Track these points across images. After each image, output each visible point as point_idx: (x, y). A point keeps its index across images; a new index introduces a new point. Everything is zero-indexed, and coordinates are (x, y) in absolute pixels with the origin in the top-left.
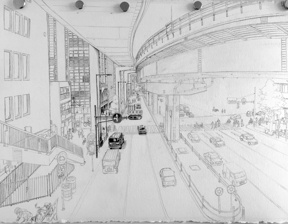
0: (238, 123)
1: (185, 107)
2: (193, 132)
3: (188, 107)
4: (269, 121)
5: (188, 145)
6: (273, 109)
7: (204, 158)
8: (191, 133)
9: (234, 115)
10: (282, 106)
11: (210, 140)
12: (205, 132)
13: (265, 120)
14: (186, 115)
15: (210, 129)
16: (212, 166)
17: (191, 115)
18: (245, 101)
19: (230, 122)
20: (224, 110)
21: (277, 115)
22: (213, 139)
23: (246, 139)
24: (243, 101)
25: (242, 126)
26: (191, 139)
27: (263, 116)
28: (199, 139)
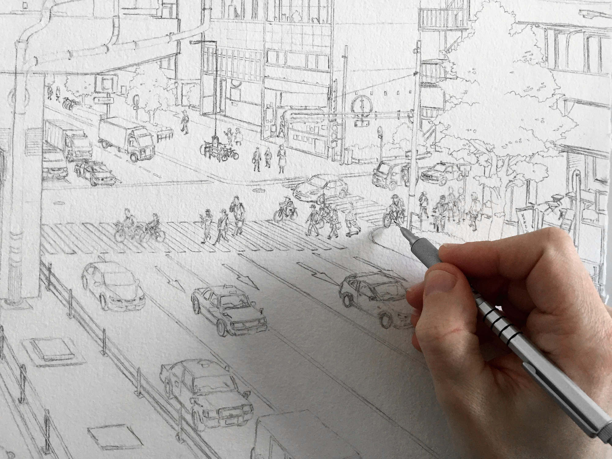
0: (331, 221)
1: (69, 133)
2: (107, 257)
3: (85, 136)
4: (487, 211)
5: (81, 322)
6: (509, 150)
7: (161, 387)
8: (101, 266)
9: (315, 181)
10: (555, 137)
11: (194, 299)
12: (171, 259)
13: (467, 205)
14: (77, 171)
15: (196, 248)
16: (201, 427)
17: (100, 175)
18: (367, 110)
19: (293, 212)
20: (266, 154)
21: (528, 182)
22: (207, 295)
23: (372, 299)
24: (357, 109)
25: (349, 235)
26: (98, 291)
27: (456, 185)
28: (140, 294)
